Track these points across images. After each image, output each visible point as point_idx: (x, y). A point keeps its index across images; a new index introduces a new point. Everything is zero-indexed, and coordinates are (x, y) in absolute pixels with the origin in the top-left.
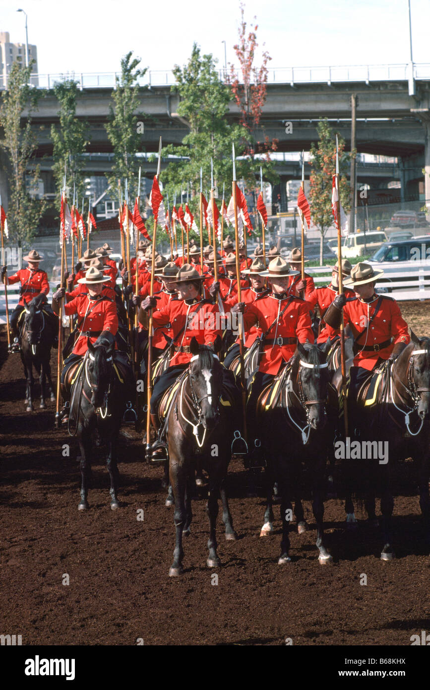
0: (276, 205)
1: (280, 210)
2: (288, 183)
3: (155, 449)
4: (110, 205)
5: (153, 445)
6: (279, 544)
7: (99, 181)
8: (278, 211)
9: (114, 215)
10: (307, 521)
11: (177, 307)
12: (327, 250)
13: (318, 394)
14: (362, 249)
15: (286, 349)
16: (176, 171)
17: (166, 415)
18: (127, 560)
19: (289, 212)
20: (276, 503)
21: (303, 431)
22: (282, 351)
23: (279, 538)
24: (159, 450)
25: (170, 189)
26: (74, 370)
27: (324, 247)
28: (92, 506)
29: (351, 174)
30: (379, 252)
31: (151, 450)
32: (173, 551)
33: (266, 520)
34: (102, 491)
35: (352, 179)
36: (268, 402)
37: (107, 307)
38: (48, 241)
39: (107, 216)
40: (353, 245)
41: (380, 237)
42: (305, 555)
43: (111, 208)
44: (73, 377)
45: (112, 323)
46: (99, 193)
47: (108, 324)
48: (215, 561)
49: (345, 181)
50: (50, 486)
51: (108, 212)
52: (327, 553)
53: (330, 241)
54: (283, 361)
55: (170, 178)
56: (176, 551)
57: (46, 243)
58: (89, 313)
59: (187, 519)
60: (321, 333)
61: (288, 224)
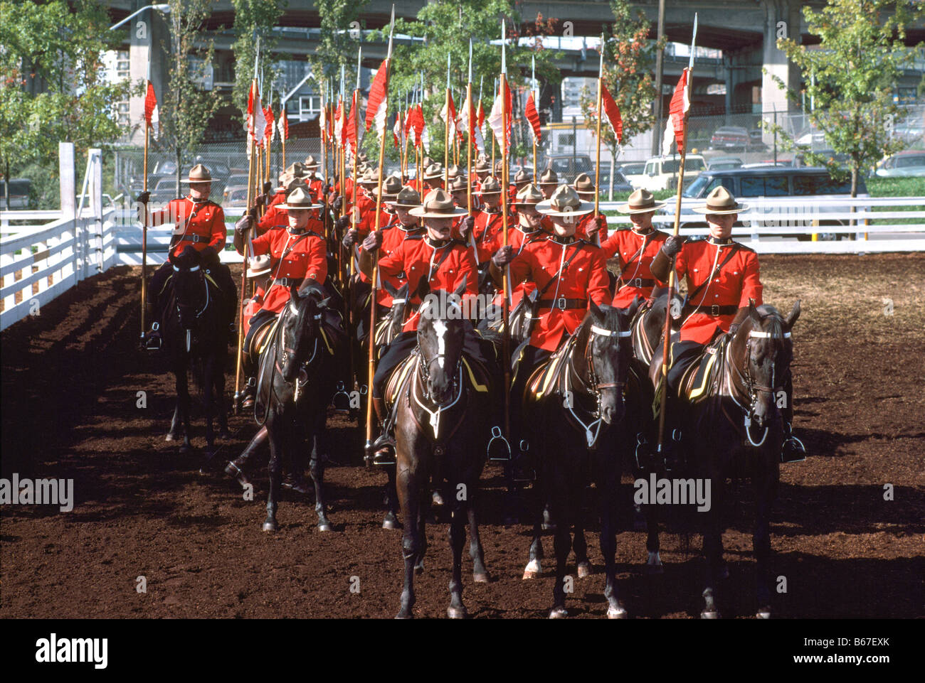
0: (546, 111)
1: (551, 119)
2: (563, 81)
3: (379, 447)
4: (306, 103)
5: (376, 442)
6: (551, 591)
7: (291, 67)
8: (549, 121)
9: (312, 117)
10: (591, 560)
11: (414, 250)
12: (619, 179)
13: (615, 375)
14: (670, 179)
15: (569, 314)
16: (408, 58)
17: (395, 400)
18: (334, 604)
19: (564, 123)
20: (547, 533)
21: (588, 429)
22: (565, 317)
23: (550, 583)
24: (384, 450)
25: (398, 83)
26: (264, 332)
27: (615, 174)
28: (283, 526)
29: (657, 72)
30: (695, 184)
31: (373, 450)
32: (399, 594)
33: (532, 555)
34: (296, 506)
35: (658, 79)
36: (540, 389)
37: (314, 245)
38: (218, 151)
39: (302, 118)
40: (657, 173)
41: (696, 164)
42: (588, 608)
43: (308, 107)
44: (262, 343)
45: (318, 268)
46: (291, 84)
47: (313, 269)
48: (459, 610)
49: (649, 81)
50: (223, 496)
51: (303, 113)
52: (619, 606)
53: (624, 166)
54: (565, 332)
55: (397, 67)
56: (405, 594)
57: (215, 153)
58: (288, 253)
59: (419, 550)
60: (618, 293)
61: (563, 140)
